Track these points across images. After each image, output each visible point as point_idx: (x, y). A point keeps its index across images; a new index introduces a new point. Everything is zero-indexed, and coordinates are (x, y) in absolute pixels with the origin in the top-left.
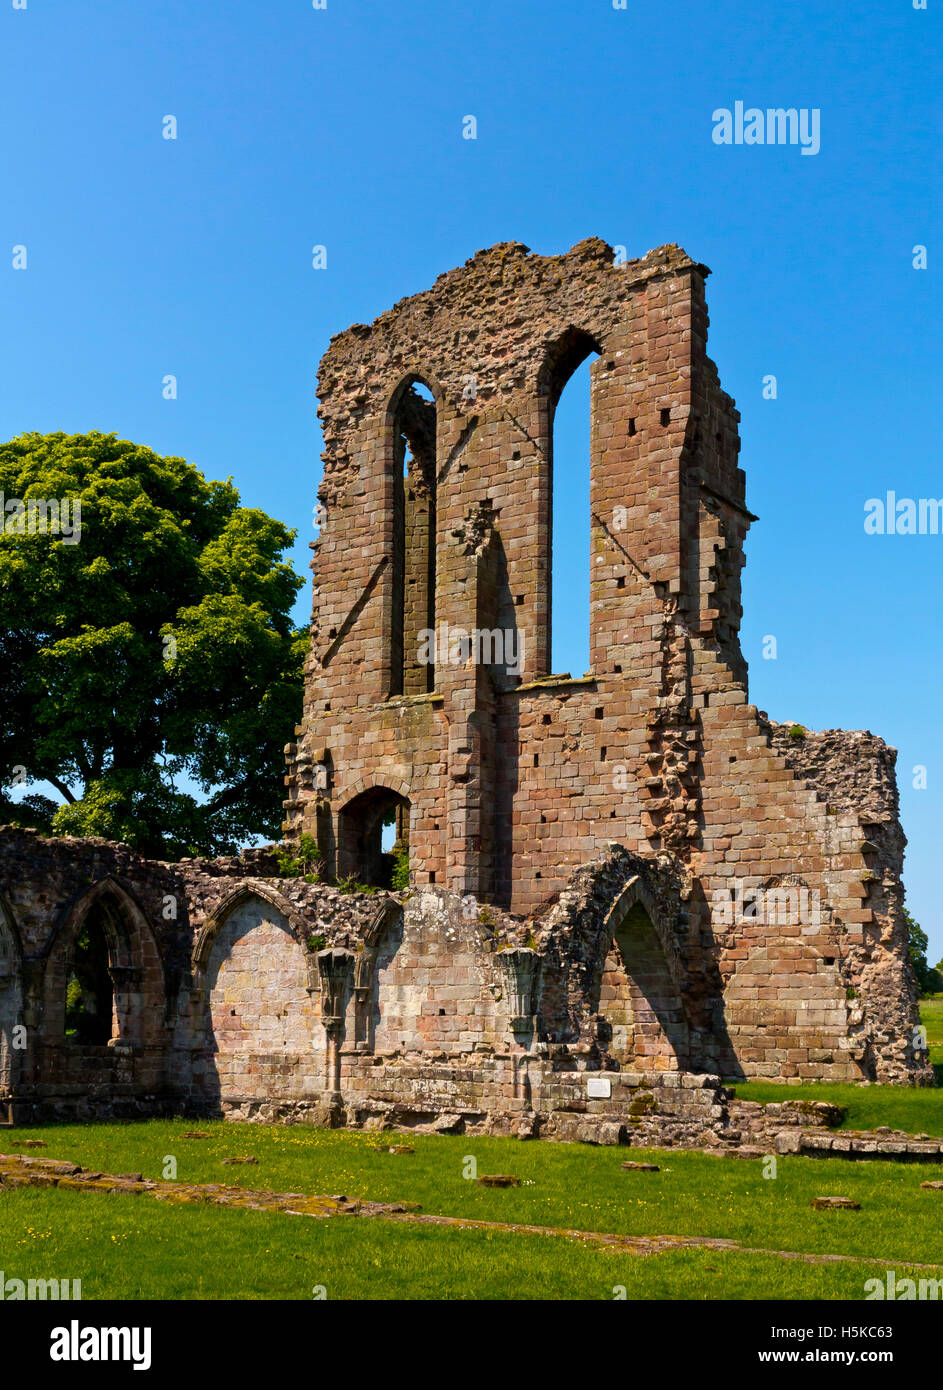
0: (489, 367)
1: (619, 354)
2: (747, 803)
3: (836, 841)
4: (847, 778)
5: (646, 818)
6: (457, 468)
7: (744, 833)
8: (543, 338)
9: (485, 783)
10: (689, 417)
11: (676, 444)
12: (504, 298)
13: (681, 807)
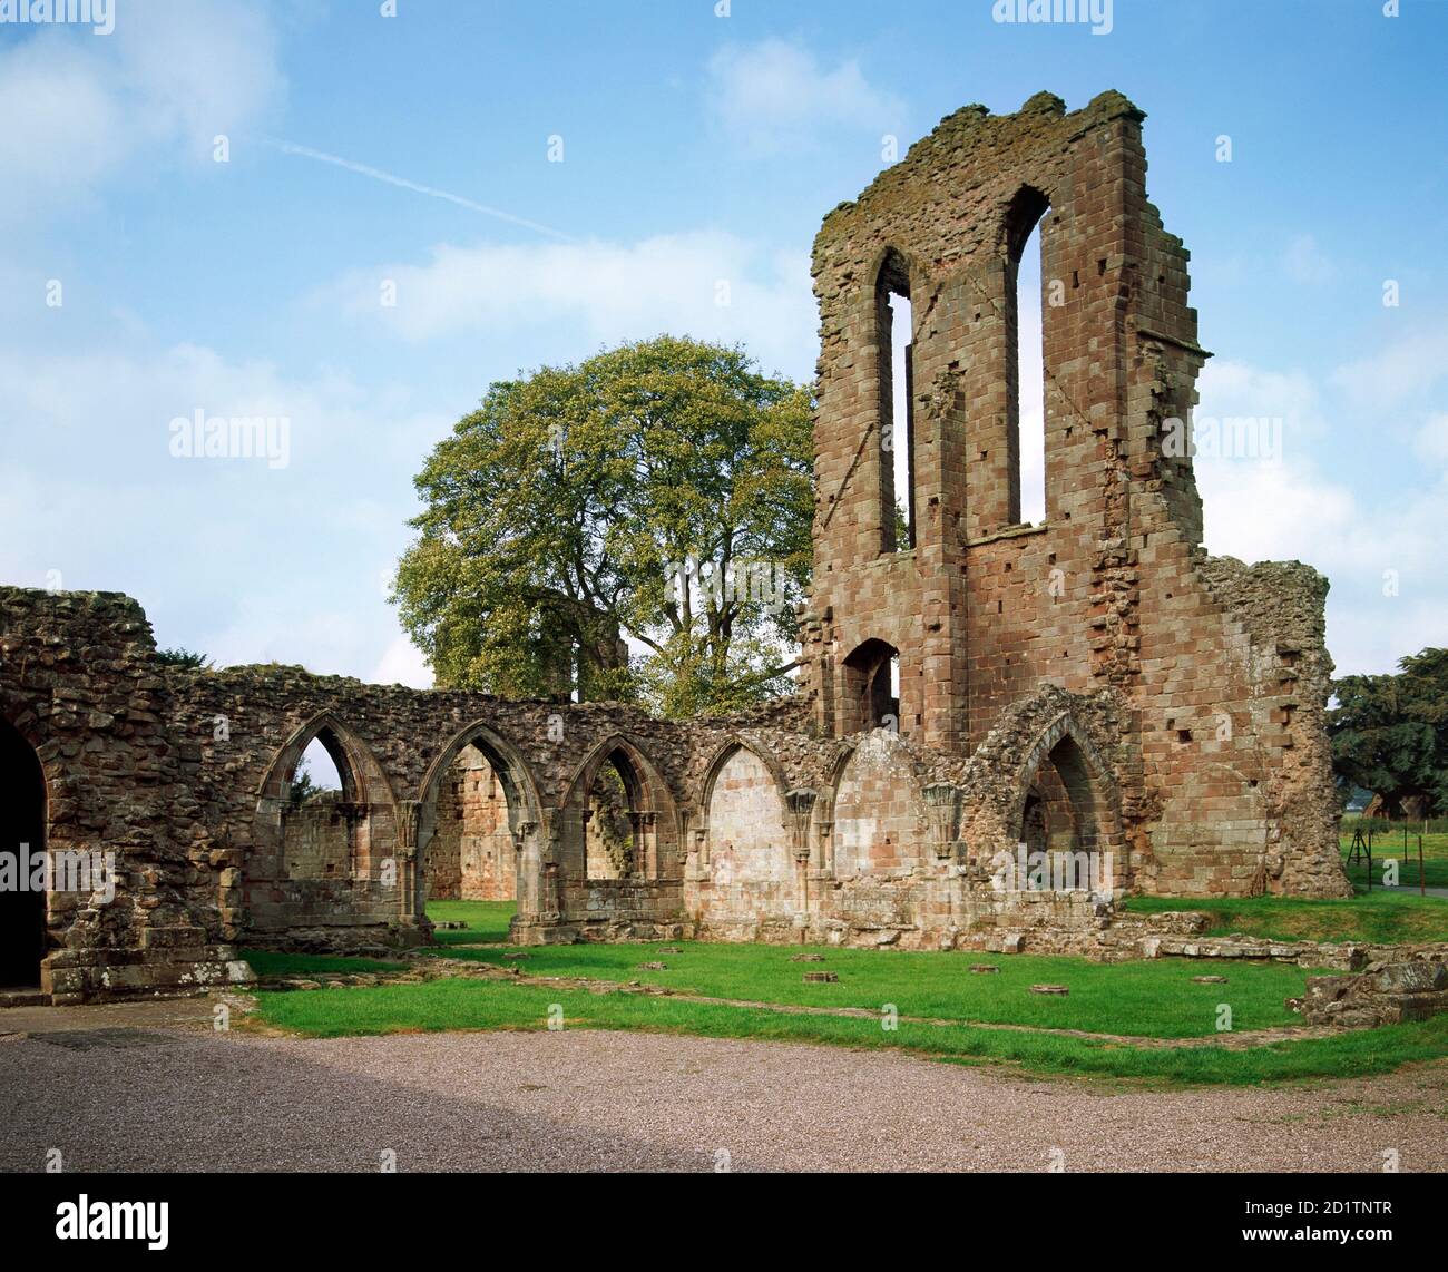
0: (954, 232)
1: (1063, 209)
2: (1183, 637)
3: (1259, 669)
4: (1272, 608)
5: (1091, 655)
6: (928, 334)
7: (1178, 666)
8: (998, 199)
9: (955, 631)
10: (1123, 265)
11: (1111, 293)
12: (965, 163)
13: (1123, 644)
